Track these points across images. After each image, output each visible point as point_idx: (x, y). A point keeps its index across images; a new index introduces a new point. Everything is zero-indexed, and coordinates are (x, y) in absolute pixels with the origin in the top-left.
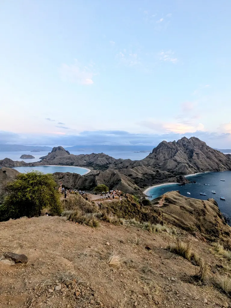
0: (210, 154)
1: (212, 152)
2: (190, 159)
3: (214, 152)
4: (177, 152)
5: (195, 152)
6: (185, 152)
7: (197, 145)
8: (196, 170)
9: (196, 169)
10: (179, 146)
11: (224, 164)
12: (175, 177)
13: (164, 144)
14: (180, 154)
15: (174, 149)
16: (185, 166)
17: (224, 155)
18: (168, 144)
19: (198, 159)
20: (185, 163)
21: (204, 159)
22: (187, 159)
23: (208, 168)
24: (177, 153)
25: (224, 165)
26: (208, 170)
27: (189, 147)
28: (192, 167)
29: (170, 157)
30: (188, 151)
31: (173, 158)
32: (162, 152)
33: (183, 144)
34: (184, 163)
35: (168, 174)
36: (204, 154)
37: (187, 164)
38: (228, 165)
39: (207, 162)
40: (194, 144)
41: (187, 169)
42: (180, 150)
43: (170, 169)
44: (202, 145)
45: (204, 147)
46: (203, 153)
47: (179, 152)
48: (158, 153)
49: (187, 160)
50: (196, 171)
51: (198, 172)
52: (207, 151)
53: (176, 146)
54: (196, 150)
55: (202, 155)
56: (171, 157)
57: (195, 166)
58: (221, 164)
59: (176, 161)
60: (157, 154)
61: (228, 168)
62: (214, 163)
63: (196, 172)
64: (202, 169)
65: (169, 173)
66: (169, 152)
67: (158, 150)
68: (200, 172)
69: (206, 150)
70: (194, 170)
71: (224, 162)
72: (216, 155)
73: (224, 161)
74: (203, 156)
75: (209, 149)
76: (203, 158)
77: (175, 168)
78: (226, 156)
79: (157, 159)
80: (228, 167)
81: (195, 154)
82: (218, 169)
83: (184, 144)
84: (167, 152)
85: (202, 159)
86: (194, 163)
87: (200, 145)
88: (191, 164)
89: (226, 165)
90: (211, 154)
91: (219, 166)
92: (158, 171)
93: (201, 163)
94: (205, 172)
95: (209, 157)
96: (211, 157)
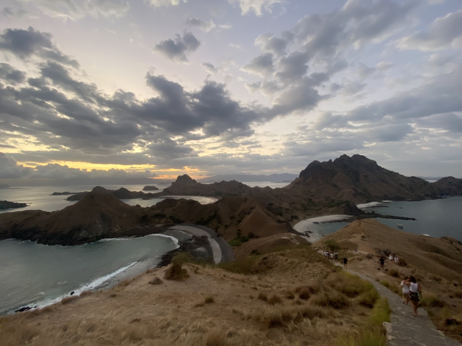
0: (384, 177)
2: (356, 183)
3: (389, 173)
5: (362, 174)
6: (347, 175)
7: (363, 165)
10: (337, 166)
12: (340, 206)
14: (340, 177)
15: (331, 171)
16: (351, 192)
17: (406, 177)
18: (322, 165)
19: (369, 183)
20: (350, 188)
22: (351, 183)
24: (336, 176)
27: (352, 167)
30: (352, 172)
31: (331, 183)
33: (342, 164)
36: (376, 177)
37: (353, 189)
40: (359, 164)
41: (355, 197)
42: (340, 171)
43: (329, 197)
45: (374, 168)
47: (338, 174)
50: (368, 199)
51: (373, 202)
53: (333, 167)
54: (363, 171)
56: (328, 182)
58: (404, 190)
62: (394, 188)
64: (376, 197)
67: (307, 173)
69: (378, 171)
70: (364, 197)
71: (408, 186)
74: (375, 180)
75: (381, 169)
77: (335, 196)
81: (363, 177)
86: (364, 189)
87: (368, 165)
92: (310, 200)
93: (375, 188)
94: (383, 201)
95: (384, 181)
96: (387, 181)
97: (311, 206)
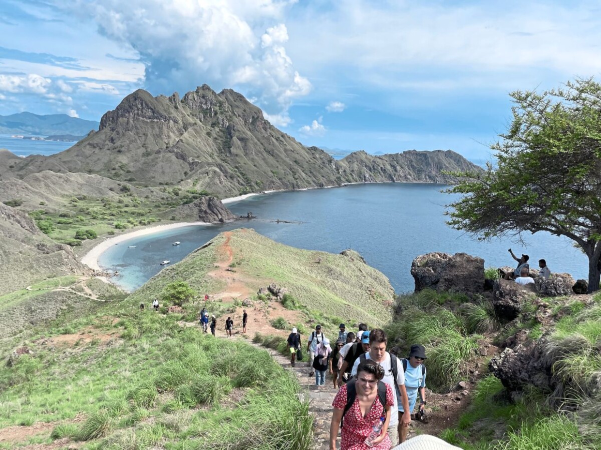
1: (277, 139)
2: (223, 154)
3: (281, 138)
4: (186, 129)
5: (237, 134)
6: (208, 134)
7: (239, 116)
8: (242, 185)
9: (243, 183)
10: (189, 111)
11: (307, 172)
12: (191, 205)
14: (193, 135)
15: (176, 122)
16: (214, 173)
17: (303, 148)
18: (156, 103)
19: (246, 154)
20: (212, 164)
21: (260, 155)
22: (215, 154)
24: (186, 135)
25: (306, 174)
26: (272, 185)
27: (220, 117)
28: (232, 177)
29: (164, 146)
30: (217, 129)
31: (175, 150)
32: (136, 128)
33: (201, 107)
34: (209, 164)
36: (258, 143)
37: (219, 166)
38: (315, 173)
39: (268, 164)
40: (232, 112)
41: (220, 183)
42: (194, 124)
43: (167, 184)
44: (253, 117)
45: (258, 123)
46: (256, 140)
47: (191, 130)
48: (121, 131)
49: (216, 158)
50: (243, 188)
51: (249, 192)
52: (266, 136)
53: (182, 113)
54: (239, 129)
55: (256, 144)
56: (168, 147)
57: (240, 176)
58: (300, 171)
59: (184, 159)
61: (314, 182)
62: (286, 168)
63: (245, 193)
64: (257, 183)
67: (121, 120)
68: (253, 192)
69: (263, 131)
70: (237, 184)
71: (306, 165)
72: (289, 147)
73: (305, 163)
74: (258, 148)
75: (270, 128)
76: (259, 152)
77: (183, 180)
78: (308, 153)
79: (120, 152)
80: (315, 180)
81: (239, 142)
82: (294, 182)
83: (205, 107)
85: (257, 155)
86: (237, 167)
87: (248, 117)
89: (310, 174)
90: (276, 143)
91: (296, 176)
92: (125, 189)
93: (255, 166)
94: (266, 192)
95: (271, 152)
96: (276, 153)
97: (127, 206)
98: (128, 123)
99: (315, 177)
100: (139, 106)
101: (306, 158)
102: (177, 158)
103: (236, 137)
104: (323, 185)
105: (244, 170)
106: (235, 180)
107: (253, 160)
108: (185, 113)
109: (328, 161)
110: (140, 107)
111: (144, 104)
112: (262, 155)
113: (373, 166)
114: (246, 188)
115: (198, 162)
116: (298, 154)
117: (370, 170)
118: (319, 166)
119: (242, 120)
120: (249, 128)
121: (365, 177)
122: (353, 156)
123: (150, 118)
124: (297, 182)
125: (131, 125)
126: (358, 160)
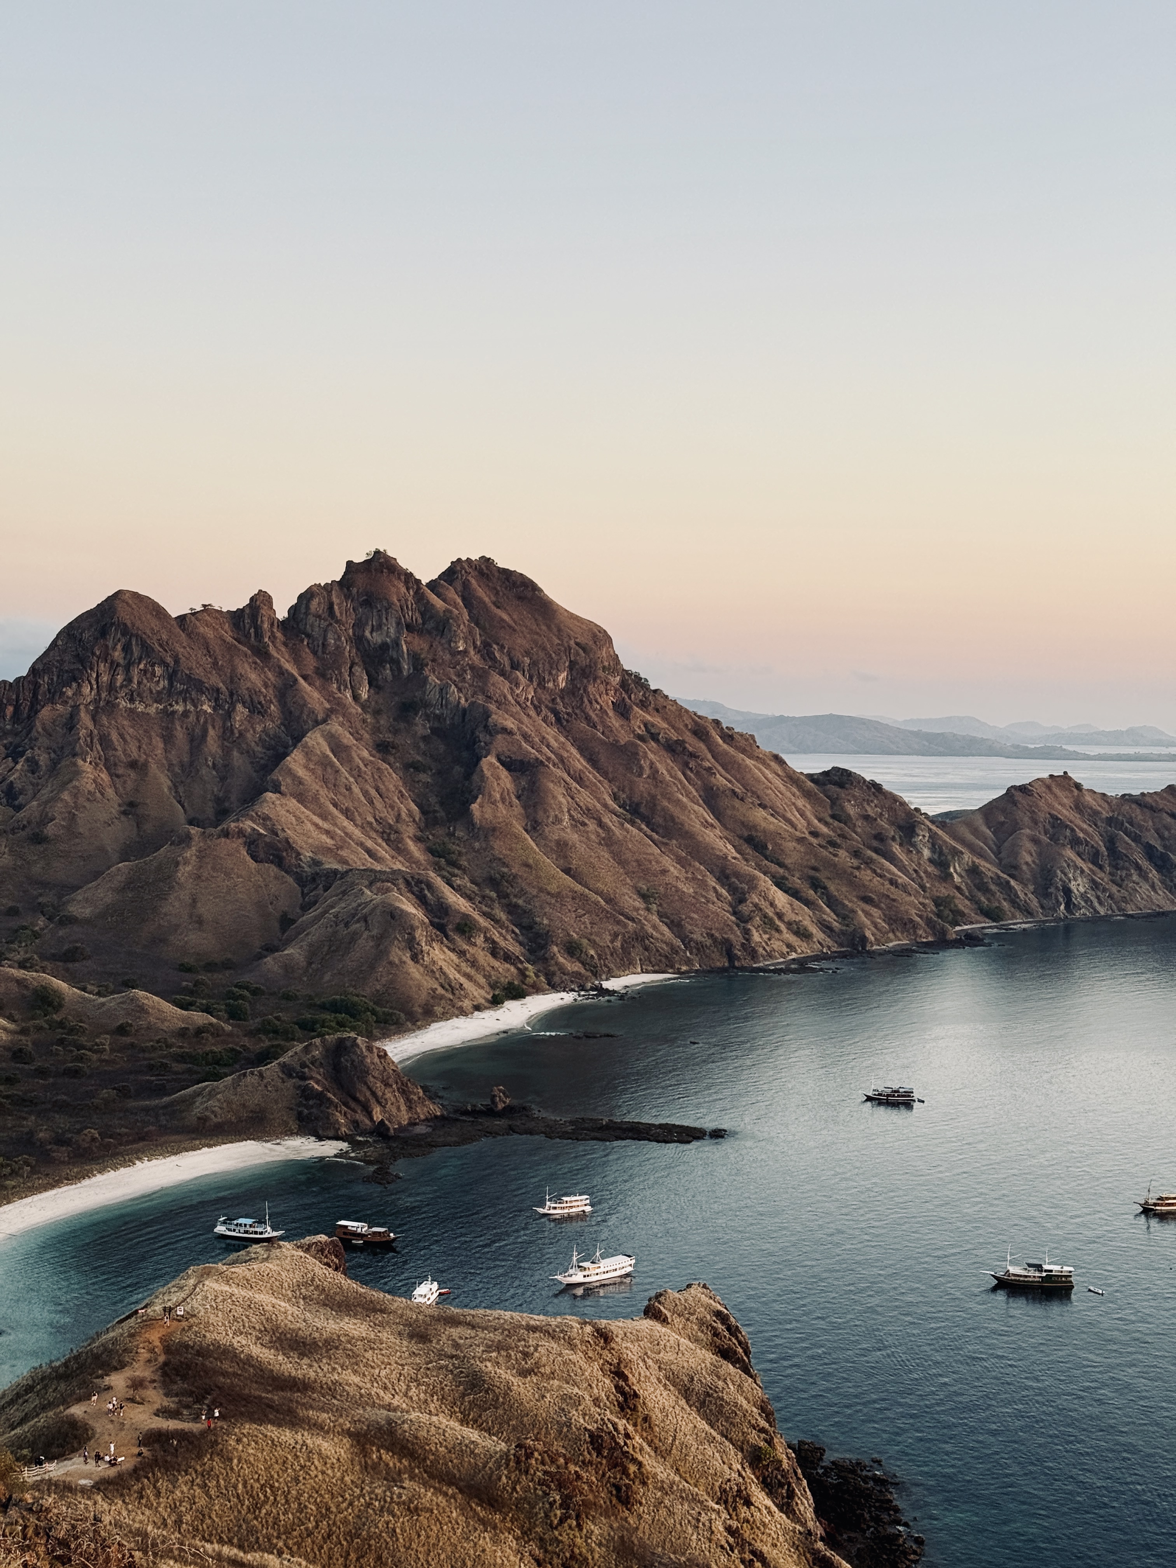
0: (655, 772)
1: (674, 748)
2: (440, 831)
3: (693, 744)
4: (297, 738)
5: (500, 743)
6: (383, 748)
7: (515, 666)
8: (507, 958)
9: (515, 949)
10: (311, 663)
11: (796, 881)
12: (272, 1069)
13: (125, 631)
14: (325, 763)
15: (257, 709)
16: (394, 915)
17: (792, 778)
18: (182, 645)
19: (534, 827)
20: (393, 877)
21: (592, 826)
22: (409, 831)
23: (641, 938)
24: (295, 761)
25: (794, 893)
26: (637, 954)
27: (433, 679)
28: (466, 928)
29: (210, 811)
30: (421, 727)
31: (248, 825)
32: (105, 741)
33: (358, 640)
34: (374, 878)
35: (182, 1033)
36: (591, 775)
37: (419, 887)
38: (832, 887)
39: (622, 863)
40: (486, 652)
41: (415, 958)
42: (329, 714)
43: (210, 967)
44: (572, 665)
45: (591, 689)
46: (579, 762)
47: (316, 740)
48: (43, 759)
49: (412, 846)
50: (506, 972)
51: (537, 990)
52: (624, 738)
53: (281, 672)
54: (510, 724)
55: (579, 780)
56: (222, 813)
57: (503, 916)
58: (766, 883)
59: (279, 862)
60: (33, 766)
61: (826, 927)
62: (701, 873)
63: (516, 993)
64: (572, 949)
65: (199, 1018)
66: (197, 741)
67: (45, 713)
68: (554, 987)
69: (615, 722)
70: (484, 958)
71: (793, 853)
72: (721, 780)
73: (791, 845)
74: (585, 797)
75: (643, 705)
76: (588, 812)
77: (270, 949)
78: (808, 795)
79: (38, 839)
80: (830, 916)
81: (504, 773)
82: (736, 937)
83: (376, 638)
84: (168, 738)
85: (577, 824)
86: (493, 882)
87: (554, 666)
88: (457, 889)
90: (665, 766)
91: (745, 908)
92: (43, 1001)
93: (567, 871)
94: (606, 985)
95: (643, 809)
96: (664, 809)
98: (71, 723)
99: (832, 902)
100: (118, 655)
101: (801, 823)
102: (254, 858)
103: (492, 759)
104: (864, 940)
105: (522, 893)
106: (480, 940)
107: (562, 849)
108: (295, 673)
109: (900, 828)
110: (122, 662)
111: (136, 651)
112: (601, 824)
113: (1111, 843)
114: (522, 973)
115: (335, 872)
116: (763, 806)
117: (1094, 858)
118: (856, 854)
119: (523, 680)
120: (556, 713)
121: (1067, 892)
122: (1015, 803)
123: (159, 702)
124: (747, 933)
125: (83, 733)
126: (1041, 816)
